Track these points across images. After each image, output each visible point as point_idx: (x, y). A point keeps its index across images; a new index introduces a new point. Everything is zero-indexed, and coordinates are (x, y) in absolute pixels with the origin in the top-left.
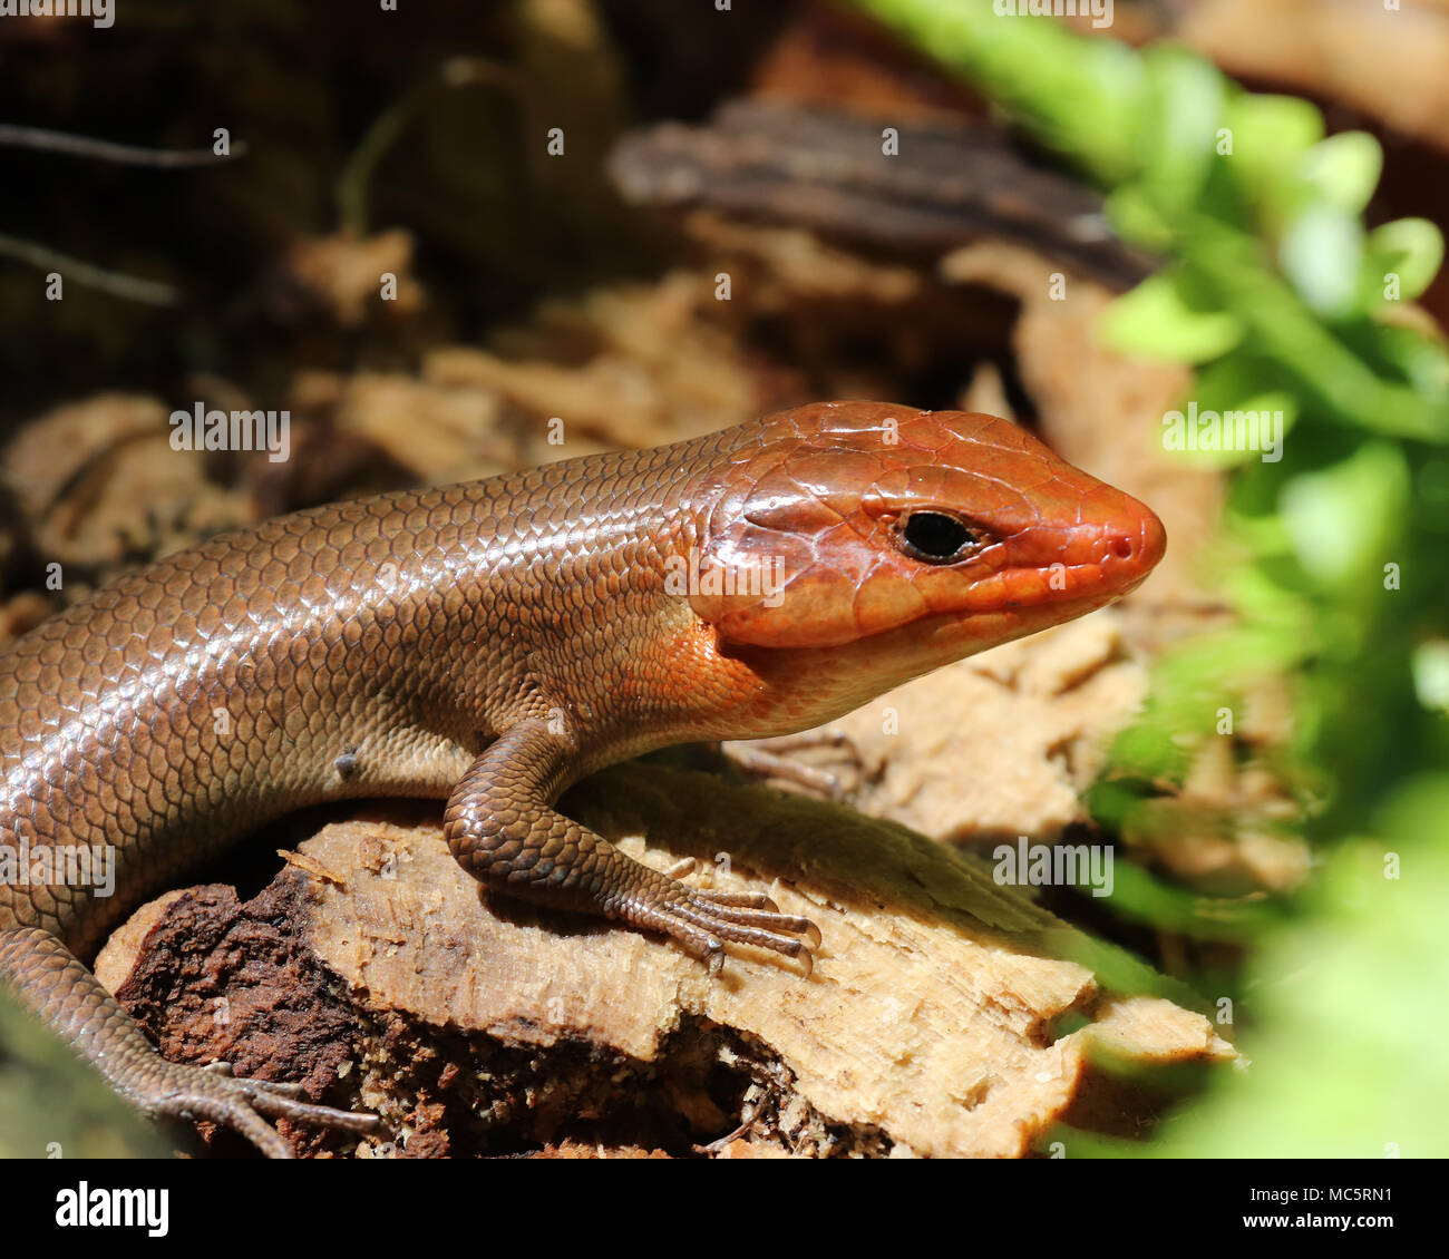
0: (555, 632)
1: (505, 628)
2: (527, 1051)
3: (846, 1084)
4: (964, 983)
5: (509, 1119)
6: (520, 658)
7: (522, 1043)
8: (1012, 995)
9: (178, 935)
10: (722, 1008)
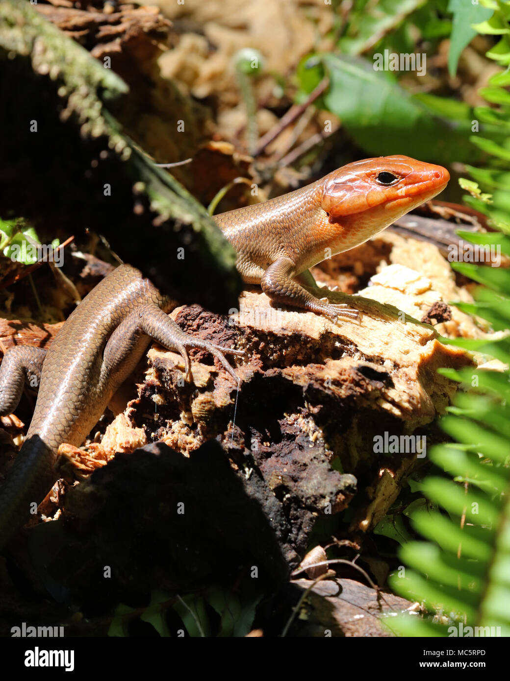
0: (287, 229)
1: (274, 231)
2: (284, 337)
3: (372, 346)
4: (402, 329)
5: (278, 360)
6: (278, 239)
7: (283, 335)
8: (415, 331)
9: (186, 315)
10: (336, 330)
